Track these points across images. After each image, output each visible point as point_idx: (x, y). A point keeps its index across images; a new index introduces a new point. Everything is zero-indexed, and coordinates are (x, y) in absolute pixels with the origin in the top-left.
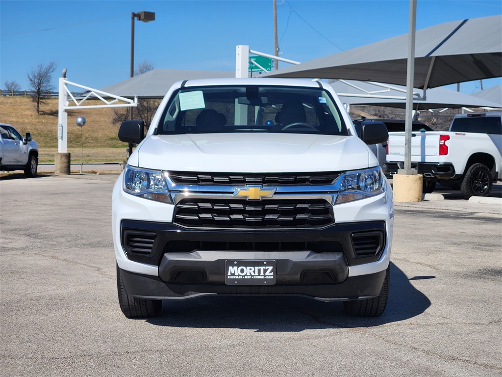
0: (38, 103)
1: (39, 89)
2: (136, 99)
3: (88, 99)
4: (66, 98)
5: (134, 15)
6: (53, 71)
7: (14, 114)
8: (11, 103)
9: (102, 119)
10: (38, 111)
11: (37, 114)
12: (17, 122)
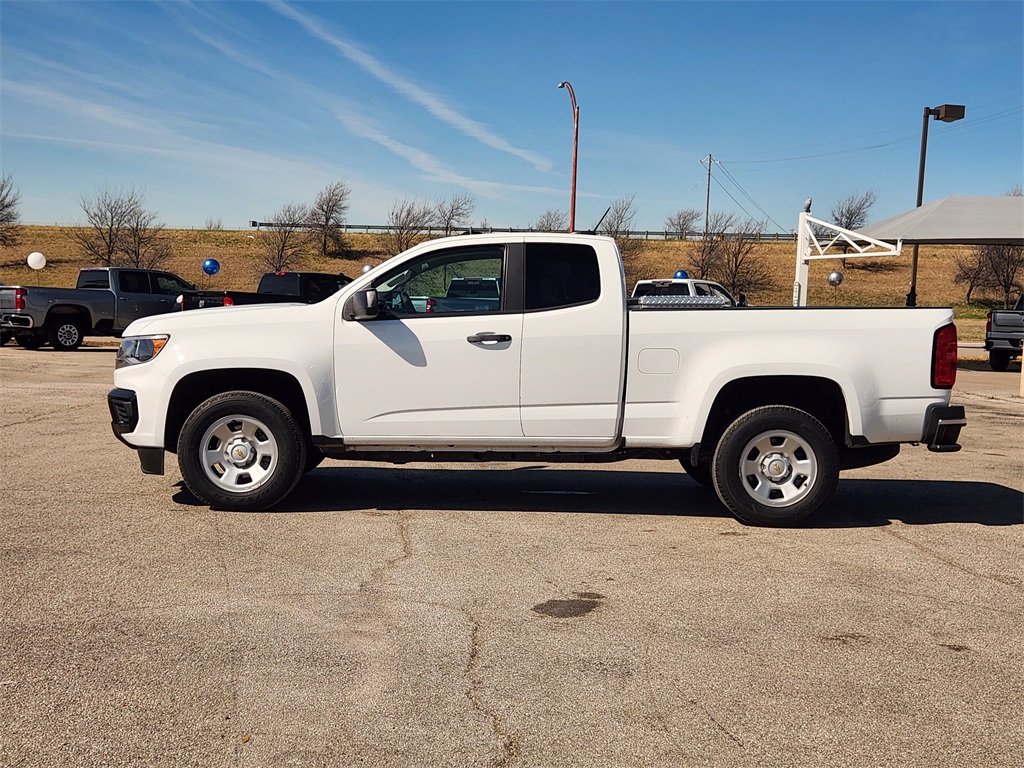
2: (900, 244)
3: (834, 245)
4: (808, 243)
5: (928, 112)
9: (941, 276)
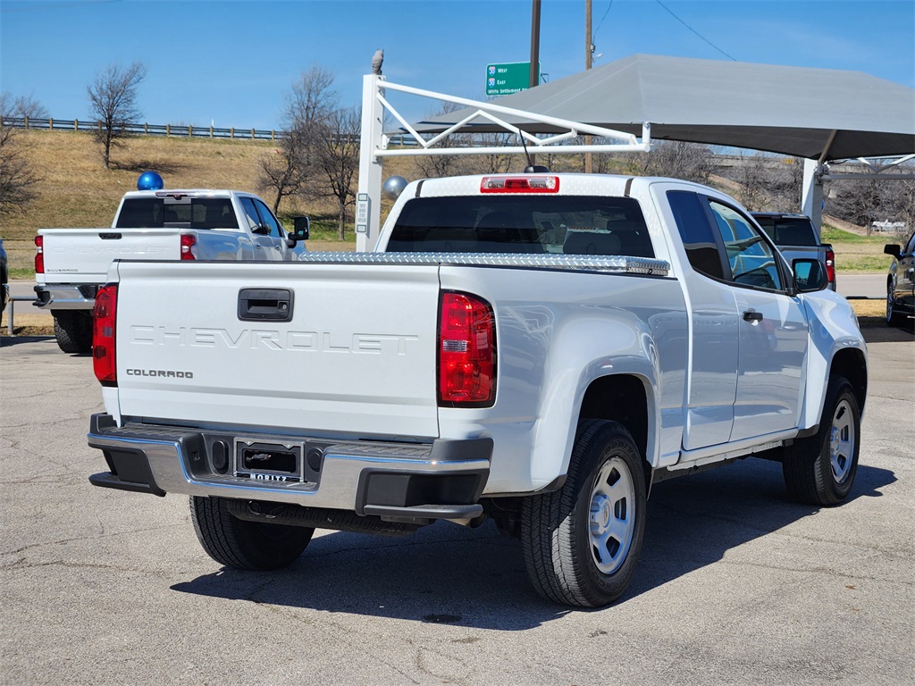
0: (108, 146)
1: (110, 117)
2: (646, 132)
4: (382, 127)
6: (138, 81)
7: (60, 166)
8: (51, 144)
10: (107, 161)
11: (105, 167)
12: (66, 183)
